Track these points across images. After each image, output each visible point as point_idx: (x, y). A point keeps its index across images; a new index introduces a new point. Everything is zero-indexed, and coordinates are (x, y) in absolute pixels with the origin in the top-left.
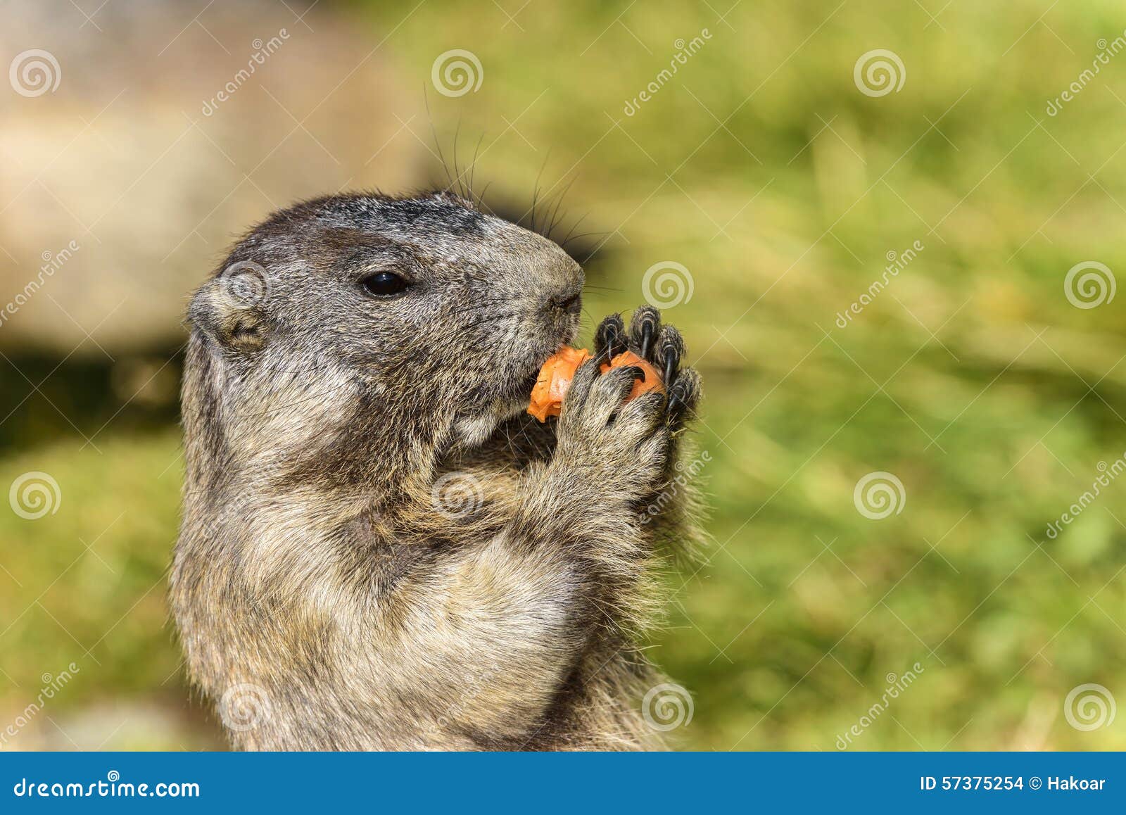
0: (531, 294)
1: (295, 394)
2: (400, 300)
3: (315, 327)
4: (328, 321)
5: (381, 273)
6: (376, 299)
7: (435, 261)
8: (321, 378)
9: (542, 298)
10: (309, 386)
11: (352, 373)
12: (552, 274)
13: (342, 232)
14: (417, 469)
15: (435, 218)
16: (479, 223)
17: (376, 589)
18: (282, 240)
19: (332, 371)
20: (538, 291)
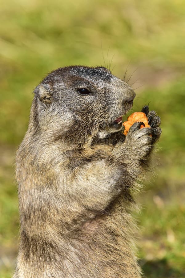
0: (121, 99)
1: (57, 117)
2: (87, 96)
3: (65, 101)
4: (68, 100)
5: (83, 88)
6: (81, 95)
7: (97, 87)
8: (65, 114)
9: (124, 100)
10: (61, 116)
11: (73, 114)
12: (127, 94)
13: (75, 77)
14: (88, 141)
15: (99, 75)
16: (110, 78)
17: (70, 168)
18: (59, 77)
19: (68, 113)
20: (123, 98)
